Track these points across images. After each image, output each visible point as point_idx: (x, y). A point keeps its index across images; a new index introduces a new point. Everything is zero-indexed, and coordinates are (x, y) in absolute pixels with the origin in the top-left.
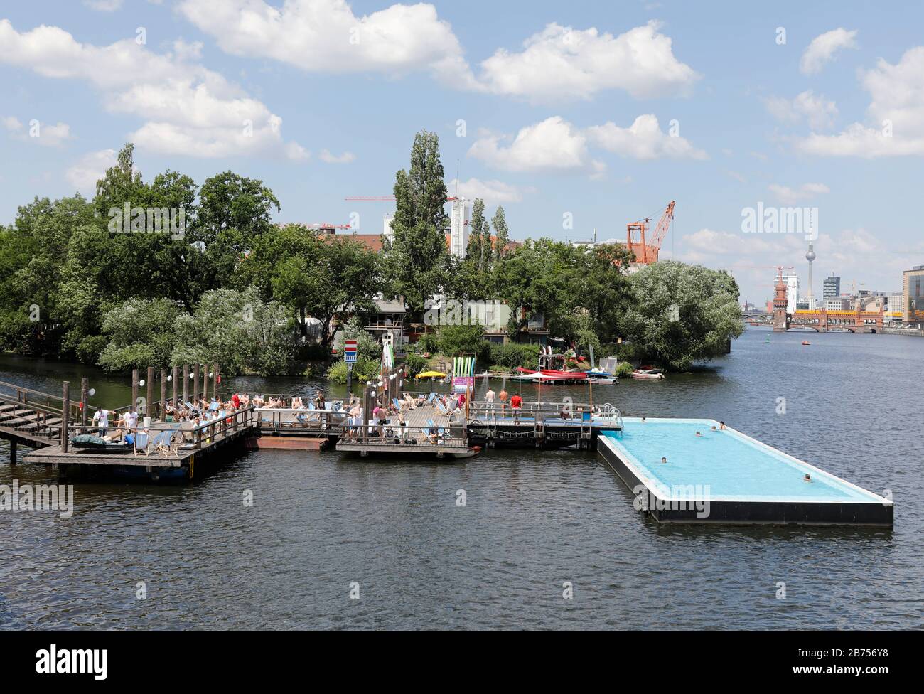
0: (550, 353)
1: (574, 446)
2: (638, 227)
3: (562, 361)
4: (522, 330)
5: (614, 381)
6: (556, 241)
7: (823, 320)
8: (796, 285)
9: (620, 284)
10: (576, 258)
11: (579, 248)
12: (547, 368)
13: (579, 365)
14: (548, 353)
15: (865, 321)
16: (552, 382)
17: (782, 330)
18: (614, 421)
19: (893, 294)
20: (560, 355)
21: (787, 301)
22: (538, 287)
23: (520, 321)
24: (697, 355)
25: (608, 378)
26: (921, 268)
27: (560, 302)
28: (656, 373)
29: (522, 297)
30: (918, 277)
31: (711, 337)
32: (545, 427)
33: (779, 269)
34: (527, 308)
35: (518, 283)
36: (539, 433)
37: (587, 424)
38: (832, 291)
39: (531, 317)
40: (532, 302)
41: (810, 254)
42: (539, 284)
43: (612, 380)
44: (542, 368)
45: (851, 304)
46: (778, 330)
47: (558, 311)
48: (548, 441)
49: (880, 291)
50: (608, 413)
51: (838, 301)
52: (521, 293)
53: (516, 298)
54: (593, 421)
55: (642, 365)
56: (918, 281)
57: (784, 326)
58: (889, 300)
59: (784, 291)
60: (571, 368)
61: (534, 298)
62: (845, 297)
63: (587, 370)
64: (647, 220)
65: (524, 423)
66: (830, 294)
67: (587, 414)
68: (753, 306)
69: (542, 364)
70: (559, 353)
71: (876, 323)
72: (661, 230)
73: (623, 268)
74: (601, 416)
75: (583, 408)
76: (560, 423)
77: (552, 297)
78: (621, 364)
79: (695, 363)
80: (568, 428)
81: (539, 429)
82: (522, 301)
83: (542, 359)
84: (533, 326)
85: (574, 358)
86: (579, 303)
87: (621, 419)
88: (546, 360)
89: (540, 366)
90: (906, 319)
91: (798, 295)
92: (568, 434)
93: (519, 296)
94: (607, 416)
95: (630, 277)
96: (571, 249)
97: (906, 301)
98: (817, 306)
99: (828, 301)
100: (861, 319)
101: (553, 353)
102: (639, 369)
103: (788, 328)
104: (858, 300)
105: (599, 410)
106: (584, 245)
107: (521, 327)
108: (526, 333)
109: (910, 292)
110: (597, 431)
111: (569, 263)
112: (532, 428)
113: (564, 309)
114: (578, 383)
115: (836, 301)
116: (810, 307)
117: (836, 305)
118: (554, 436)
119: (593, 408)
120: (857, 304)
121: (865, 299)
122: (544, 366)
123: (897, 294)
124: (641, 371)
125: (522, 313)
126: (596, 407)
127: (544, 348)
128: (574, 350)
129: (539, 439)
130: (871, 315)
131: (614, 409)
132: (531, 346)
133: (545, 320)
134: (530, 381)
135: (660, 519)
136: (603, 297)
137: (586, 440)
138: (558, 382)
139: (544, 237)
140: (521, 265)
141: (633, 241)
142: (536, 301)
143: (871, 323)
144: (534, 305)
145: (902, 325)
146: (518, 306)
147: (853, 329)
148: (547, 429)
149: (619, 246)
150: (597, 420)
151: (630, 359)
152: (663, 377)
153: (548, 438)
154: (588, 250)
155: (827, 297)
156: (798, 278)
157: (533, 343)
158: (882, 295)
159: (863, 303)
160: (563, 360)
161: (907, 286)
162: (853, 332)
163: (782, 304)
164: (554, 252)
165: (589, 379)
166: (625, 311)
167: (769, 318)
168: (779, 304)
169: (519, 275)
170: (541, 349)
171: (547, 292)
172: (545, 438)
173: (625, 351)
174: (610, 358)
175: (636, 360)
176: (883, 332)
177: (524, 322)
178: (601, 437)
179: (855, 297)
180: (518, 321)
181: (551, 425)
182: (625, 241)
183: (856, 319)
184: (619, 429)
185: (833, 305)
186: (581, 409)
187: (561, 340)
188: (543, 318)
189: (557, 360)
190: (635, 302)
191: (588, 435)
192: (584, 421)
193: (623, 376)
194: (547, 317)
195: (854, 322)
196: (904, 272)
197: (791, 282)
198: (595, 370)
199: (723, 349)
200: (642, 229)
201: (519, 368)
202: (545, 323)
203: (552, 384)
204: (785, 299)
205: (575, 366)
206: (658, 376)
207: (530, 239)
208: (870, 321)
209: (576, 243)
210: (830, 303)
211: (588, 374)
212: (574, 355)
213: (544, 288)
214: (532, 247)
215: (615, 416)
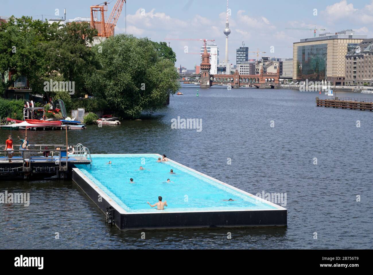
0: (33, 106)
1: (54, 177)
2: (99, 9)
3: (41, 112)
4: (10, 88)
5: (83, 127)
6: (35, 19)
7: (237, 79)
8: (216, 53)
9: (87, 54)
10: (52, 32)
11: (53, 25)
12: (30, 118)
13: (56, 115)
14: (31, 106)
15: (266, 80)
16: (35, 129)
17: (207, 87)
18: (85, 157)
19: (286, 60)
20: (41, 108)
21: (210, 65)
22: (22, 55)
23: (8, 82)
24: (145, 106)
25: (78, 125)
26: (306, 41)
27: (40, 67)
28: (114, 121)
29: (9, 62)
30: (304, 47)
31: (155, 93)
32: (32, 163)
33: (205, 41)
34: (13, 72)
35: (5, 52)
36: (27, 168)
37: (64, 160)
38: (243, 58)
39: (16, 79)
40: (17, 67)
41: (227, 30)
42: (23, 53)
43: (81, 126)
44: (26, 118)
45: (256, 67)
46: (204, 87)
47: (38, 74)
48: (34, 174)
49: (276, 57)
50: (80, 151)
51: (247, 65)
52: (8, 60)
53: (4, 64)
54: (69, 158)
55: (104, 115)
56: (304, 50)
57: (208, 83)
58: (284, 64)
59: (208, 58)
60: (49, 118)
61: (19, 64)
62: (252, 62)
63: (62, 119)
64: (106, 4)
65: (15, 161)
66: (241, 60)
67: (64, 153)
68: (185, 69)
69: (26, 115)
70: (39, 106)
71: (274, 81)
72: (117, 11)
73: (89, 40)
74: (74, 153)
75: (61, 148)
76: (43, 160)
77: (33, 63)
78: (88, 114)
79: (143, 112)
80: (49, 163)
81: (26, 164)
82: (9, 66)
83: (26, 111)
84: (18, 85)
85: (51, 110)
86: (55, 68)
87: (90, 156)
88: (30, 112)
89: (24, 116)
90: (295, 78)
91: (218, 61)
92: (50, 168)
93: (7, 62)
94: (79, 153)
95: (93, 47)
96: (46, 25)
97: (296, 65)
98: (232, 68)
99: (240, 65)
100: (264, 78)
101: (35, 106)
102: (102, 117)
103: (211, 85)
104: (261, 64)
105: (73, 149)
106: (57, 22)
107: (9, 86)
108: (12, 91)
109: (298, 58)
110: (72, 165)
111: (46, 36)
112: (21, 164)
113: (43, 73)
114: (55, 129)
115: (245, 65)
116: (227, 69)
117: (245, 68)
118: (39, 170)
119: (68, 148)
120: (260, 67)
121: (266, 63)
122: (28, 116)
123: (289, 60)
124: (103, 119)
125: (9, 75)
126: (71, 147)
127: (28, 103)
128: (51, 103)
129: (26, 172)
130: (271, 75)
131: (84, 148)
132: (17, 101)
133: (28, 81)
134: (17, 128)
135: (121, 228)
136: (73, 63)
137: (63, 172)
138: (39, 129)
139: (26, 16)
140: (7, 38)
141: (95, 20)
142: (20, 66)
143: (271, 81)
144: (18, 69)
145: (293, 82)
146: (6, 70)
147: (258, 85)
148: (33, 165)
149: (84, 23)
150: (72, 156)
151: (94, 110)
152: (120, 123)
153: (34, 171)
154: (60, 26)
155: (239, 62)
156: (218, 48)
157: (18, 99)
158: (278, 60)
159: (265, 66)
160: (43, 112)
161: (296, 53)
162: (258, 88)
163: (206, 67)
164: (34, 27)
165: (64, 125)
166: (91, 75)
167: (197, 78)
168: (205, 67)
169: (6, 45)
170: (25, 103)
171: (29, 59)
172: (31, 171)
173: (90, 104)
174: (80, 109)
175: (99, 111)
176: (279, 88)
177: (11, 82)
178: (74, 169)
179: (259, 62)
180: (6, 82)
181: (36, 161)
182: (89, 20)
183: (260, 78)
184: (89, 163)
185: (243, 68)
186: (59, 149)
187: (40, 96)
188: (26, 79)
189: (39, 112)
190: (98, 67)
191: (65, 168)
192: (61, 157)
193: (89, 123)
194: (30, 78)
195: (258, 80)
196: (294, 43)
197: (213, 51)
198: (68, 119)
199: (164, 102)
200: (102, 10)
201: (7, 118)
202: (28, 83)
203: (34, 130)
204: (208, 64)
205: (52, 116)
206: (115, 122)
207: (13, 16)
208: (269, 80)
209: (50, 20)
210: (241, 66)
211: (62, 122)
212: (52, 108)
213: (27, 56)
214: (15, 23)
215: (85, 153)
